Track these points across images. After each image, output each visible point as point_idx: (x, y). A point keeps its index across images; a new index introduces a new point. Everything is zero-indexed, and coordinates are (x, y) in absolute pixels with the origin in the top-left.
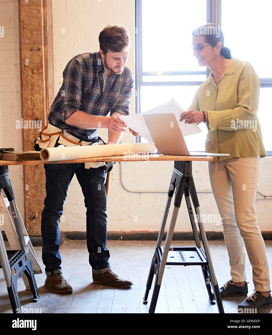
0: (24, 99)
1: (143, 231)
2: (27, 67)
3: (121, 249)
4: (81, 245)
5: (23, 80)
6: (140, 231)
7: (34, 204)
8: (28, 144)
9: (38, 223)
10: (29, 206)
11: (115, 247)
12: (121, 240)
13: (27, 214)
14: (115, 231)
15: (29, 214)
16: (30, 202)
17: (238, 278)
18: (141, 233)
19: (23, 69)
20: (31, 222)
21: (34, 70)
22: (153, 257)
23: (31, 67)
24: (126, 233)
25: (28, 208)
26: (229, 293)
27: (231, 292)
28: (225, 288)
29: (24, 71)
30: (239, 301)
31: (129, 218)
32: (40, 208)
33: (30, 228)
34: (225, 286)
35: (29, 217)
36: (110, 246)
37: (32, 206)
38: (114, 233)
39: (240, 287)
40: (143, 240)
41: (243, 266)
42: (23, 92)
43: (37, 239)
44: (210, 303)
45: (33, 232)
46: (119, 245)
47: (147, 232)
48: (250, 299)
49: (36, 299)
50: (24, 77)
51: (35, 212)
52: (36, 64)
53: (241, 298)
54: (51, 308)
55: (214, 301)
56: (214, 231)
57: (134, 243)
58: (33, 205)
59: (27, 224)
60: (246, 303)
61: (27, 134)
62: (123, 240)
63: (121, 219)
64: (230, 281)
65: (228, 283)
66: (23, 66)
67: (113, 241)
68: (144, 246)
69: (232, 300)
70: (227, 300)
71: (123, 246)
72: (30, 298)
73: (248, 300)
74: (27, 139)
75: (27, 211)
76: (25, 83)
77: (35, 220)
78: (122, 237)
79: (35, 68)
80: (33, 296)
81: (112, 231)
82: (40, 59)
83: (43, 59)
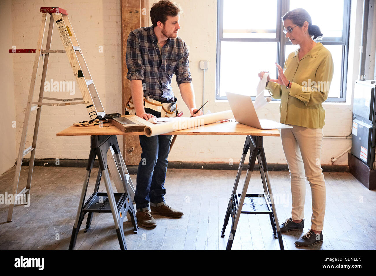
0: (124, 53)
1: (220, 162)
2: (127, 26)
3: (202, 178)
4: (170, 173)
5: (123, 37)
6: (218, 162)
7: (131, 139)
8: (127, 90)
9: (134, 155)
10: (128, 141)
11: (197, 176)
12: (202, 169)
13: (125, 147)
14: (197, 161)
15: (127, 148)
16: (128, 138)
17: (297, 217)
18: (218, 163)
19: (124, 28)
20: (128, 154)
21: (133, 29)
22: (230, 201)
23: (130, 26)
24: (207, 164)
25: (127, 143)
26: (288, 228)
27: (290, 227)
28: (286, 224)
29: (124, 30)
30: (296, 235)
31: (209, 151)
32: (136, 143)
33: (128, 159)
34: (286, 222)
35: (127, 150)
36: (193, 176)
37: (129, 142)
38: (196, 163)
39: (297, 224)
40: (220, 169)
41: (302, 208)
42: (123, 47)
43: (134, 168)
44: (274, 237)
45: (130, 162)
46: (200, 174)
47: (224, 163)
48: (305, 236)
49: (137, 230)
50: (124, 35)
51: (132, 146)
52: (134, 24)
53: (298, 232)
54: (149, 240)
55: (277, 236)
56: (279, 163)
57: (213, 173)
58: (131, 141)
59: (126, 156)
60: (302, 240)
61: (126, 82)
62: (203, 169)
63: (202, 152)
64: (290, 219)
65: (289, 220)
66: (124, 25)
67: (196, 170)
68: (221, 176)
69: (291, 235)
70: (287, 234)
71: (204, 175)
72: (131, 229)
73: (303, 237)
74: (126, 86)
75: (125, 146)
76: (125, 40)
77: (132, 153)
78: (203, 166)
79: (134, 28)
80: (133, 228)
81: (195, 161)
82: (137, 20)
83: (141, 20)
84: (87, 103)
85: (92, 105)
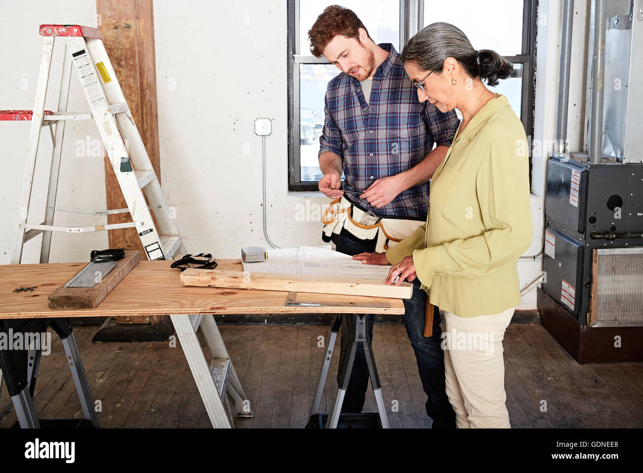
3: (263, 347)
21: (121, 60)
52: (124, 51)
57: (285, 333)
78: (266, 320)
82: (130, 42)
83: (136, 42)
84: (140, 225)
85: (151, 230)
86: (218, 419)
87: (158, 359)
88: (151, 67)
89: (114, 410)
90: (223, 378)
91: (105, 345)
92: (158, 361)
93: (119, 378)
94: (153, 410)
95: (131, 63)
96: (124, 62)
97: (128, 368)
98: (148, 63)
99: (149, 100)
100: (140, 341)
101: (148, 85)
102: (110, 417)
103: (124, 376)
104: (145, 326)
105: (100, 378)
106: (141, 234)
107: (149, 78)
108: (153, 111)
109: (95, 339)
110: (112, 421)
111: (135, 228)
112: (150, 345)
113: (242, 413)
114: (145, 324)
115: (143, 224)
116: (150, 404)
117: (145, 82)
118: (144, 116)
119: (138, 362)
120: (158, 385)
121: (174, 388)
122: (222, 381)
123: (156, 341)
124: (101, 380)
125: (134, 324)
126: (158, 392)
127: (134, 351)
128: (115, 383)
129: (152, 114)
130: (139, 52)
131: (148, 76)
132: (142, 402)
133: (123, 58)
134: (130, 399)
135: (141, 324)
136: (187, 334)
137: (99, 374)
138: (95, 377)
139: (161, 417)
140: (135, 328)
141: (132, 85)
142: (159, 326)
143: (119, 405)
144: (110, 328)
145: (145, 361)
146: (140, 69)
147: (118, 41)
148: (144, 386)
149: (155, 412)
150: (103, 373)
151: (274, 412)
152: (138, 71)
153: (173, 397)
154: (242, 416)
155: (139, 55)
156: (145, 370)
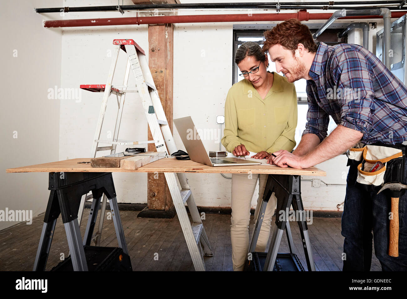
3: (218, 223)
7: (154, 186)
9: (157, 200)
11: (214, 221)
15: (150, 193)
16: (151, 184)
20: (151, 199)
24: (223, 209)
31: (225, 197)
32: (159, 189)
33: (151, 204)
36: (210, 220)
37: (152, 188)
38: (214, 208)
43: (156, 213)
45: (153, 207)
46: (217, 219)
51: (155, 192)
52: (159, 83)
59: (149, 201)
67: (213, 214)
71: (220, 220)
77: (154, 198)
78: (219, 212)
82: (162, 79)
83: (165, 79)
84: (157, 142)
85: (163, 145)
86: (195, 254)
87: (167, 226)
88: (171, 91)
89: (141, 248)
90: (198, 232)
91: (142, 219)
92: (167, 227)
93: (147, 233)
94: (161, 250)
95: (162, 88)
96: (159, 87)
97: (152, 230)
98: (169, 89)
99: (169, 105)
100: (159, 218)
101: (169, 98)
102: (139, 252)
103: (149, 233)
104: (162, 211)
105: (138, 233)
106: (157, 147)
107: (170, 96)
108: (171, 111)
109: (138, 216)
110: (139, 254)
111: (154, 143)
112: (164, 220)
113: (207, 253)
114: (162, 210)
115: (158, 141)
116: (160, 246)
117: (168, 97)
118: (167, 112)
119: (157, 227)
120: (165, 238)
121: (173, 240)
122: (198, 233)
123: (167, 218)
124: (138, 234)
125: (157, 210)
126: (165, 241)
127: (156, 222)
128: (144, 236)
129: (170, 113)
130: (166, 84)
131: (169, 95)
132: (156, 245)
133: (159, 86)
134: (151, 243)
135: (160, 210)
136: (179, 204)
137: (137, 231)
138: (135, 232)
139: (165, 253)
140: (157, 211)
141: (162, 97)
142: (169, 211)
143: (145, 246)
144: (146, 211)
145: (160, 227)
146: (166, 91)
147: (156, 78)
148: (159, 238)
149: (162, 251)
150: (139, 231)
151: (224, 254)
152: (165, 92)
153: (172, 244)
154: (207, 255)
155: (166, 85)
156: (160, 231)
